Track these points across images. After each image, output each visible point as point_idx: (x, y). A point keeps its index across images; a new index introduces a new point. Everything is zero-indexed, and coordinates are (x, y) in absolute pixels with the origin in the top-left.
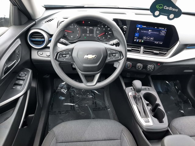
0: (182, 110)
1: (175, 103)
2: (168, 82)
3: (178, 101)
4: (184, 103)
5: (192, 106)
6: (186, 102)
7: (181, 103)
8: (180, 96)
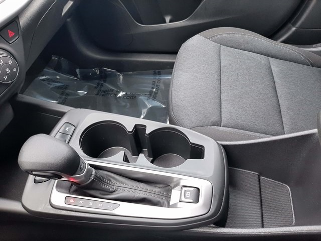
0: (119, 92)
1: (97, 95)
2: (44, 77)
3: (96, 87)
4: (105, 81)
5: (119, 72)
6: (104, 77)
7: (102, 85)
8: (86, 78)
